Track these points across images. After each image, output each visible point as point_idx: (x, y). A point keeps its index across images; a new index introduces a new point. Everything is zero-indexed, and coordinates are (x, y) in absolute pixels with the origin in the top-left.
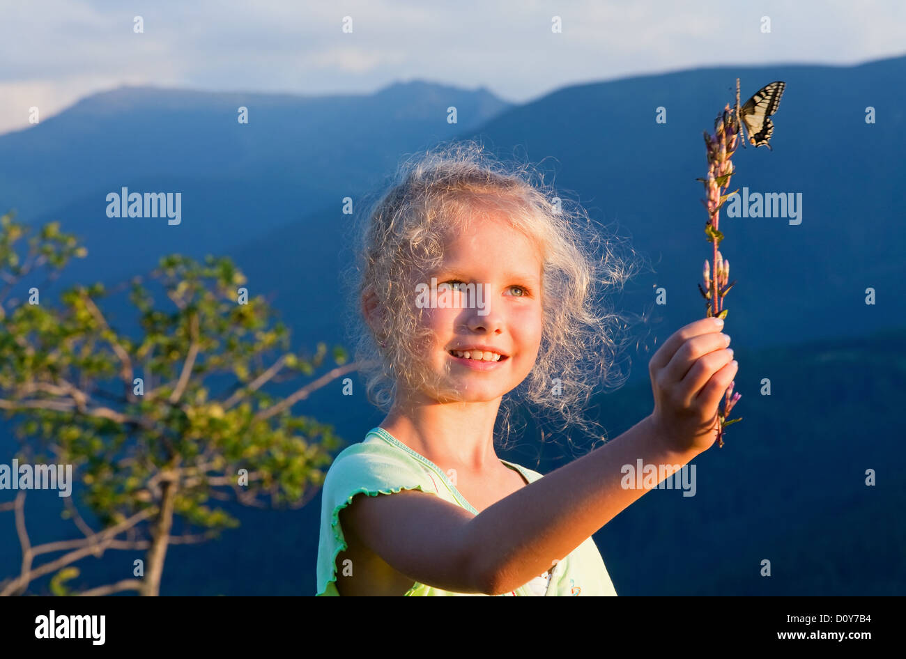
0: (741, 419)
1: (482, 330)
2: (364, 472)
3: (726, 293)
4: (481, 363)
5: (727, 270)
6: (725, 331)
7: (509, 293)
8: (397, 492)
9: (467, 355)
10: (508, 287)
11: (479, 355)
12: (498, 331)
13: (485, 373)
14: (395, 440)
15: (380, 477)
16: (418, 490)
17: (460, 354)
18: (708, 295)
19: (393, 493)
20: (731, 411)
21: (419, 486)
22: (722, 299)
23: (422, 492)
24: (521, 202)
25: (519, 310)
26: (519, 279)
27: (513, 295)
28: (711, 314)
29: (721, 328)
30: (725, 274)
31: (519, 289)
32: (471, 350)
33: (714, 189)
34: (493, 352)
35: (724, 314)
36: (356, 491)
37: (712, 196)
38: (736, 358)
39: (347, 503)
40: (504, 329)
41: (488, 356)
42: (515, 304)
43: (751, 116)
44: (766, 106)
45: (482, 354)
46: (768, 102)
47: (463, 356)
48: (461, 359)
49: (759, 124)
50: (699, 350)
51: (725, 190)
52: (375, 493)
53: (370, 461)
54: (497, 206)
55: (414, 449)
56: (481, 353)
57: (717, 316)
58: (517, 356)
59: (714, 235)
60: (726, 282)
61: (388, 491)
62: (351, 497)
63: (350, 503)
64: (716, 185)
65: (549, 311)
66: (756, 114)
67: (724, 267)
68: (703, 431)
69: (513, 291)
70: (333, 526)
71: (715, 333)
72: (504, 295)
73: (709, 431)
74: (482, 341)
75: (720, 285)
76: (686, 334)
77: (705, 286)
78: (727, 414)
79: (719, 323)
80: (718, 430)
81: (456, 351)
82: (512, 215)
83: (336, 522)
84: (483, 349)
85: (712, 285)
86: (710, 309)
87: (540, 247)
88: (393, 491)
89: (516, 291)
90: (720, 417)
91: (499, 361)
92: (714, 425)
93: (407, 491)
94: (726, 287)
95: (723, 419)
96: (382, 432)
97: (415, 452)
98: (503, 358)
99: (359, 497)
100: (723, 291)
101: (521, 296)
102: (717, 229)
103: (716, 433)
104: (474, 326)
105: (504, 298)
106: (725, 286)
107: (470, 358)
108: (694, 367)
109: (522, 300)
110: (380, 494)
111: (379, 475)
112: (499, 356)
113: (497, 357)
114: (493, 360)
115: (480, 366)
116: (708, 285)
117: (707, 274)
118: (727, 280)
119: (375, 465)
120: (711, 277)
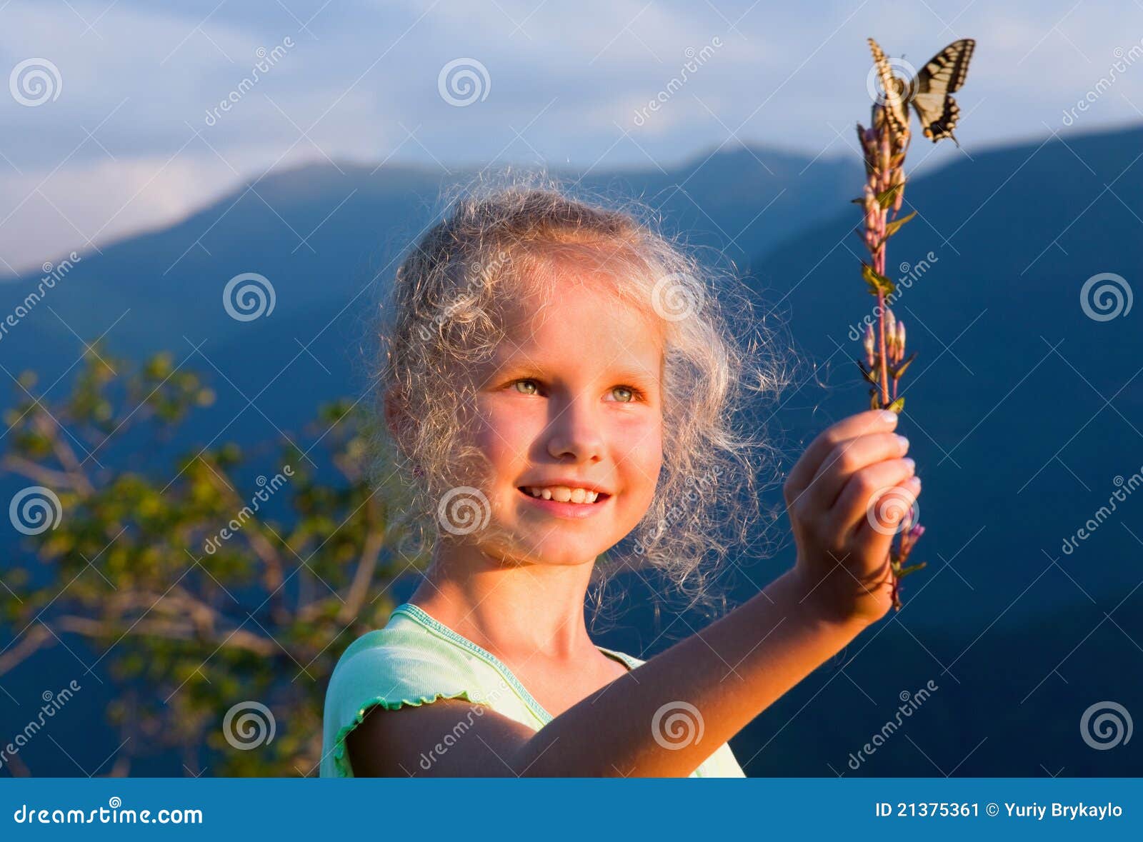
0: (924, 565)
1: (570, 457)
2: (384, 674)
3: (901, 372)
4: (569, 506)
5: (902, 337)
6: (899, 431)
7: (611, 397)
8: (431, 702)
9: (547, 494)
10: (610, 388)
11: (565, 495)
12: (595, 459)
13: (577, 522)
14: (434, 621)
15: (404, 680)
16: (463, 698)
17: (536, 493)
18: (872, 375)
19: (424, 703)
20: (910, 554)
21: (465, 693)
22: (896, 382)
23: (469, 702)
24: (632, 257)
25: (627, 423)
26: (629, 377)
27: (618, 400)
28: (877, 405)
29: (894, 426)
30: (898, 342)
31: (626, 390)
32: (553, 485)
33: (875, 211)
34: (588, 489)
35: (898, 406)
36: (369, 702)
37: (872, 223)
38: (917, 473)
39: (356, 722)
40: (604, 454)
41: (579, 496)
42: (623, 416)
43: (924, 95)
44: (947, 78)
45: (570, 494)
46: (950, 71)
47: (541, 495)
48: (540, 501)
49: (937, 107)
50: (856, 459)
51: (895, 214)
52: (397, 704)
53: (392, 656)
54: (595, 265)
55: (464, 635)
56: (568, 490)
57: (887, 407)
58: (623, 493)
59: (877, 282)
60: (901, 355)
61: (418, 701)
62: (362, 712)
63: (361, 721)
64: (876, 206)
65: (672, 421)
66: (932, 91)
67: (897, 332)
68: (871, 586)
69: (617, 394)
70: (337, 760)
71: (884, 433)
72: (603, 400)
73: (879, 586)
74: (570, 473)
75: (890, 360)
76: (836, 437)
77: (868, 362)
78: (903, 558)
79: (890, 418)
80: (892, 584)
81: (530, 487)
82: (618, 278)
83: (342, 754)
84: (571, 486)
85: (878, 361)
86: (876, 397)
87: (660, 327)
88: (425, 700)
89: (621, 393)
90: (893, 564)
91: (596, 502)
92: (886, 578)
93: (445, 699)
94: (901, 363)
95: (898, 566)
96: (415, 611)
97: (464, 639)
98: (603, 497)
99: (375, 712)
100: (897, 368)
101: (629, 401)
102: (883, 274)
103: (890, 589)
104: (557, 450)
105: (605, 405)
106: (899, 361)
107: (552, 499)
108: (849, 485)
109: (631, 408)
110: (405, 706)
111: (403, 677)
112: (596, 496)
113: (592, 497)
114: (587, 502)
115: (569, 511)
116: (872, 361)
117: (870, 345)
118: (902, 352)
119: (400, 663)
120: (877, 348)
